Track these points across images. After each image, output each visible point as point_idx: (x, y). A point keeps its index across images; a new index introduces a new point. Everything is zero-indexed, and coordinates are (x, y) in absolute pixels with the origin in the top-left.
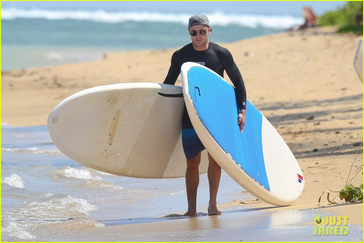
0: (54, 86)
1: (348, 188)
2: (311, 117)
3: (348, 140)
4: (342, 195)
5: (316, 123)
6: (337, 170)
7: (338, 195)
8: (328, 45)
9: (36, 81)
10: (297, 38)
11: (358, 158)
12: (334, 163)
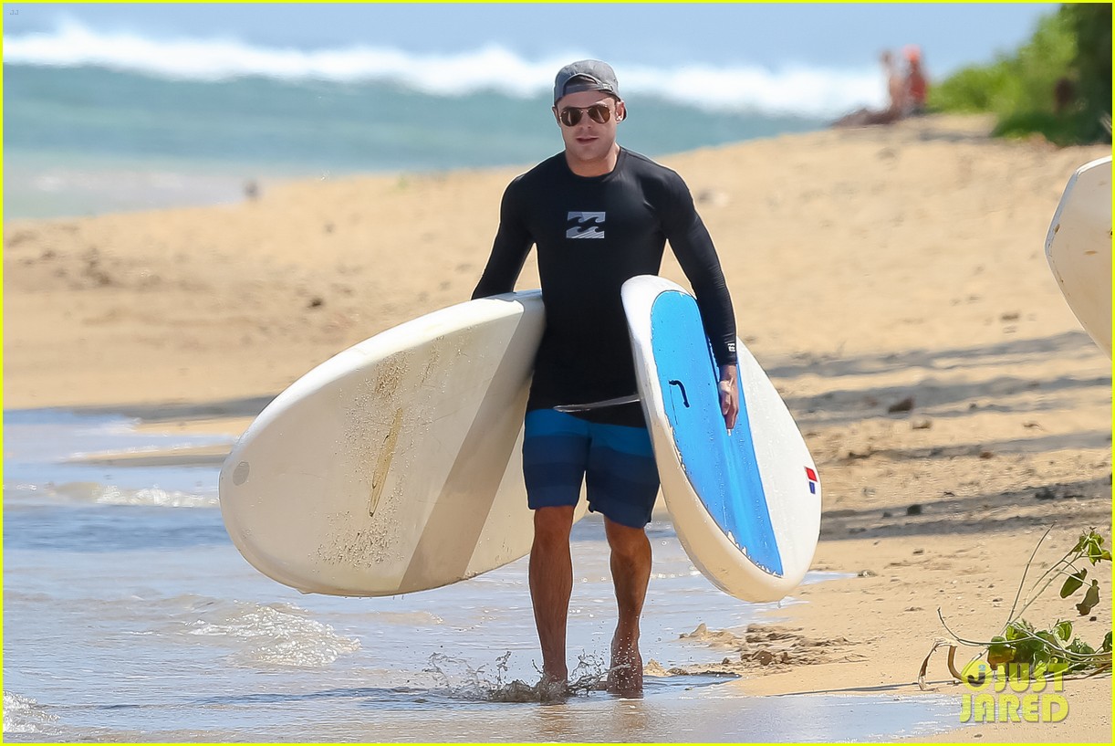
0: (88, 281)
1: (1016, 631)
2: (903, 406)
3: (1019, 478)
4: (997, 653)
5: (920, 422)
6: (981, 576)
7: (981, 655)
8: (965, 175)
9: (29, 263)
10: (865, 149)
11: (1049, 537)
12: (971, 553)
